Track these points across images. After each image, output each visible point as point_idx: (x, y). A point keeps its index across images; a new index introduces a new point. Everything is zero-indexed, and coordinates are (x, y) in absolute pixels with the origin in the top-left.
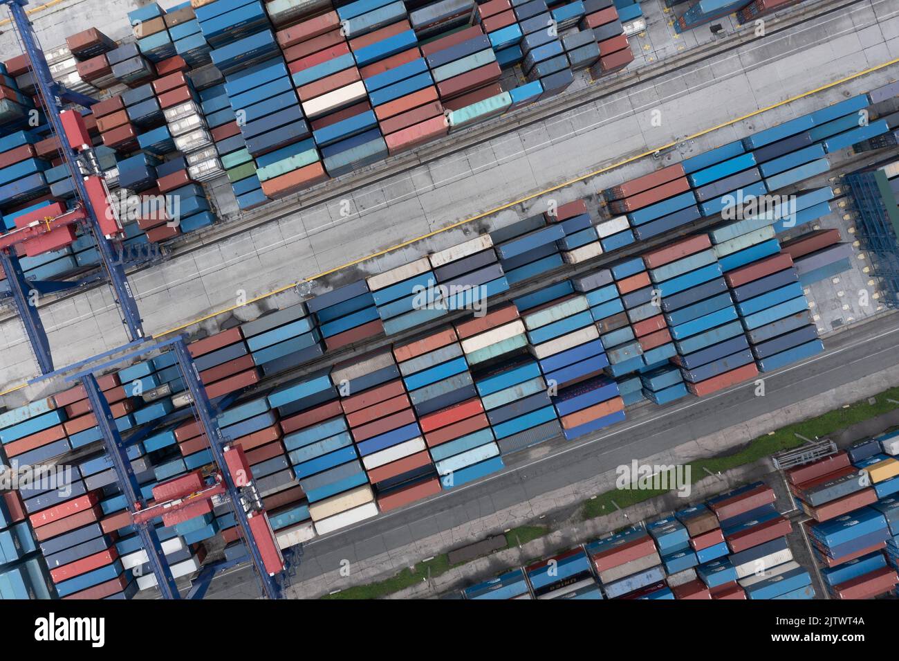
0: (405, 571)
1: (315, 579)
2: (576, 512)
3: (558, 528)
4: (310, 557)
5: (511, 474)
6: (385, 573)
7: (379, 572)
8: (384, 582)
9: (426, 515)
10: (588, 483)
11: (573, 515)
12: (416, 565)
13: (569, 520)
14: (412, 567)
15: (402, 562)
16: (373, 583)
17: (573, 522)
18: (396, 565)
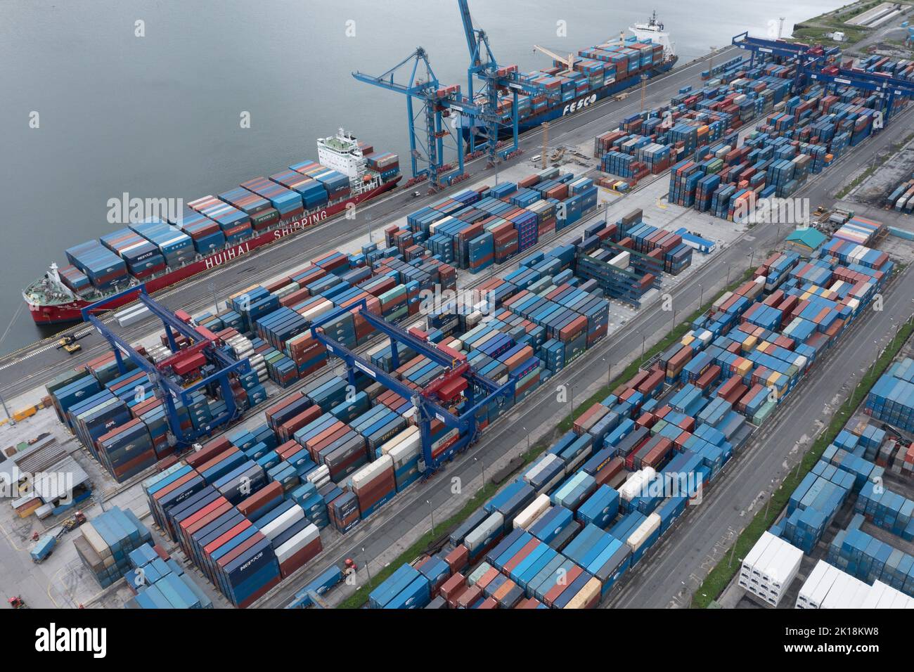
0: (470, 501)
1: (410, 531)
2: (555, 432)
3: (551, 443)
4: (400, 521)
5: (505, 432)
6: (457, 508)
7: (452, 510)
8: (459, 513)
9: (465, 470)
10: (552, 419)
11: (555, 435)
12: (475, 496)
13: (554, 438)
14: (474, 498)
15: (465, 498)
16: (452, 517)
17: (557, 437)
18: (462, 501)
